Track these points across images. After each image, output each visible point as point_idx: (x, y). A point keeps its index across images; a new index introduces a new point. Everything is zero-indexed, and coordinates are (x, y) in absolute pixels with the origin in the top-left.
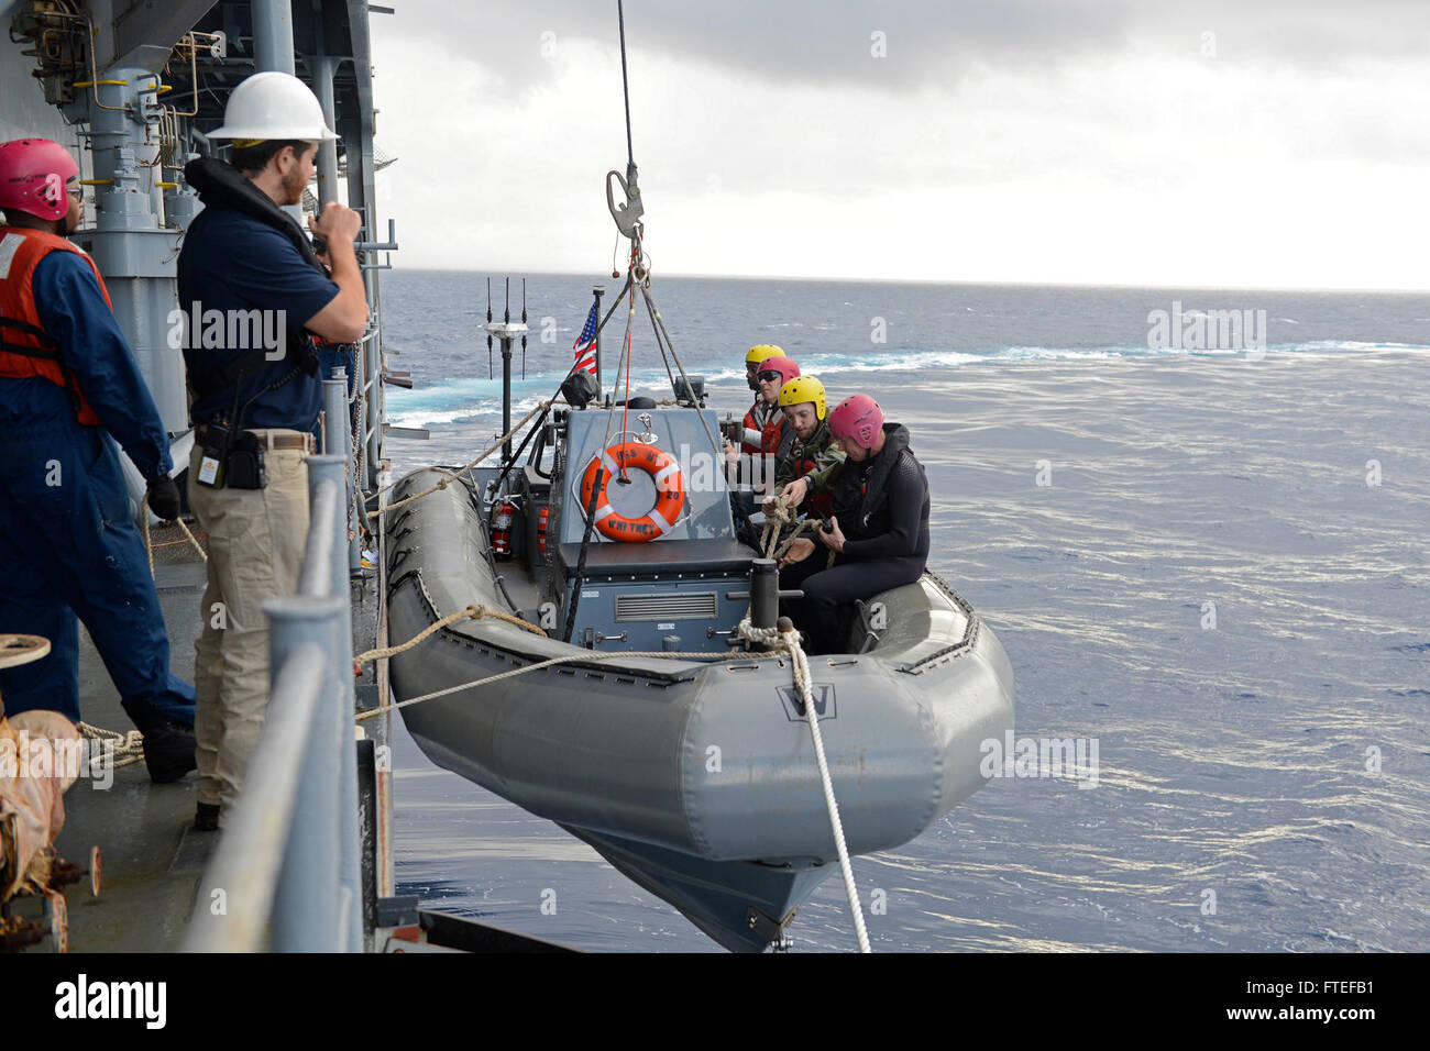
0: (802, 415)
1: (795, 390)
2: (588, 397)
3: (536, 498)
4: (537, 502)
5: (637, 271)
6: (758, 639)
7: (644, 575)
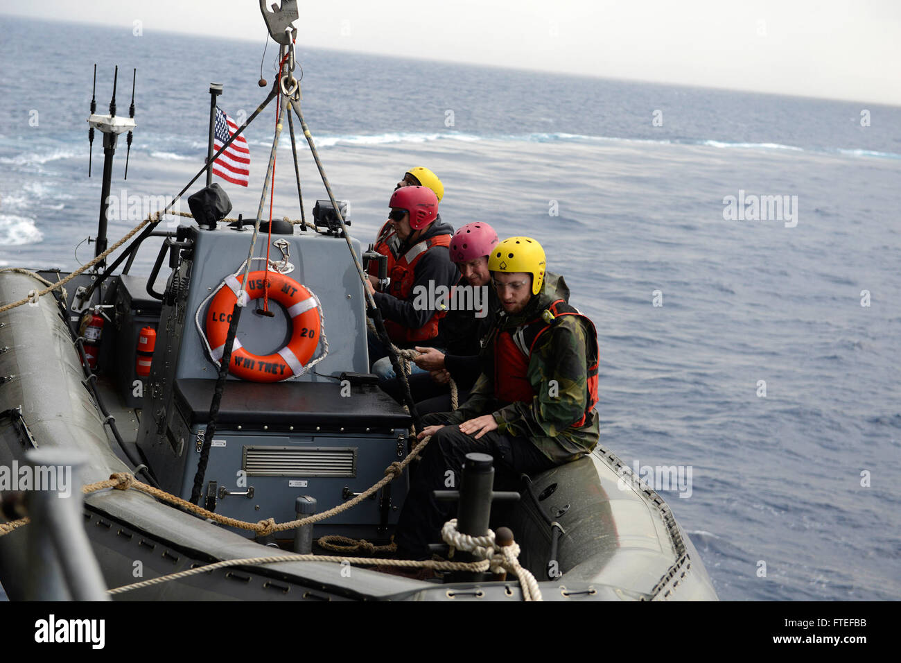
0: (515, 286)
1: (511, 256)
2: (220, 216)
3: (138, 314)
4: (137, 319)
5: (286, 81)
6: (467, 547)
7: (279, 425)
